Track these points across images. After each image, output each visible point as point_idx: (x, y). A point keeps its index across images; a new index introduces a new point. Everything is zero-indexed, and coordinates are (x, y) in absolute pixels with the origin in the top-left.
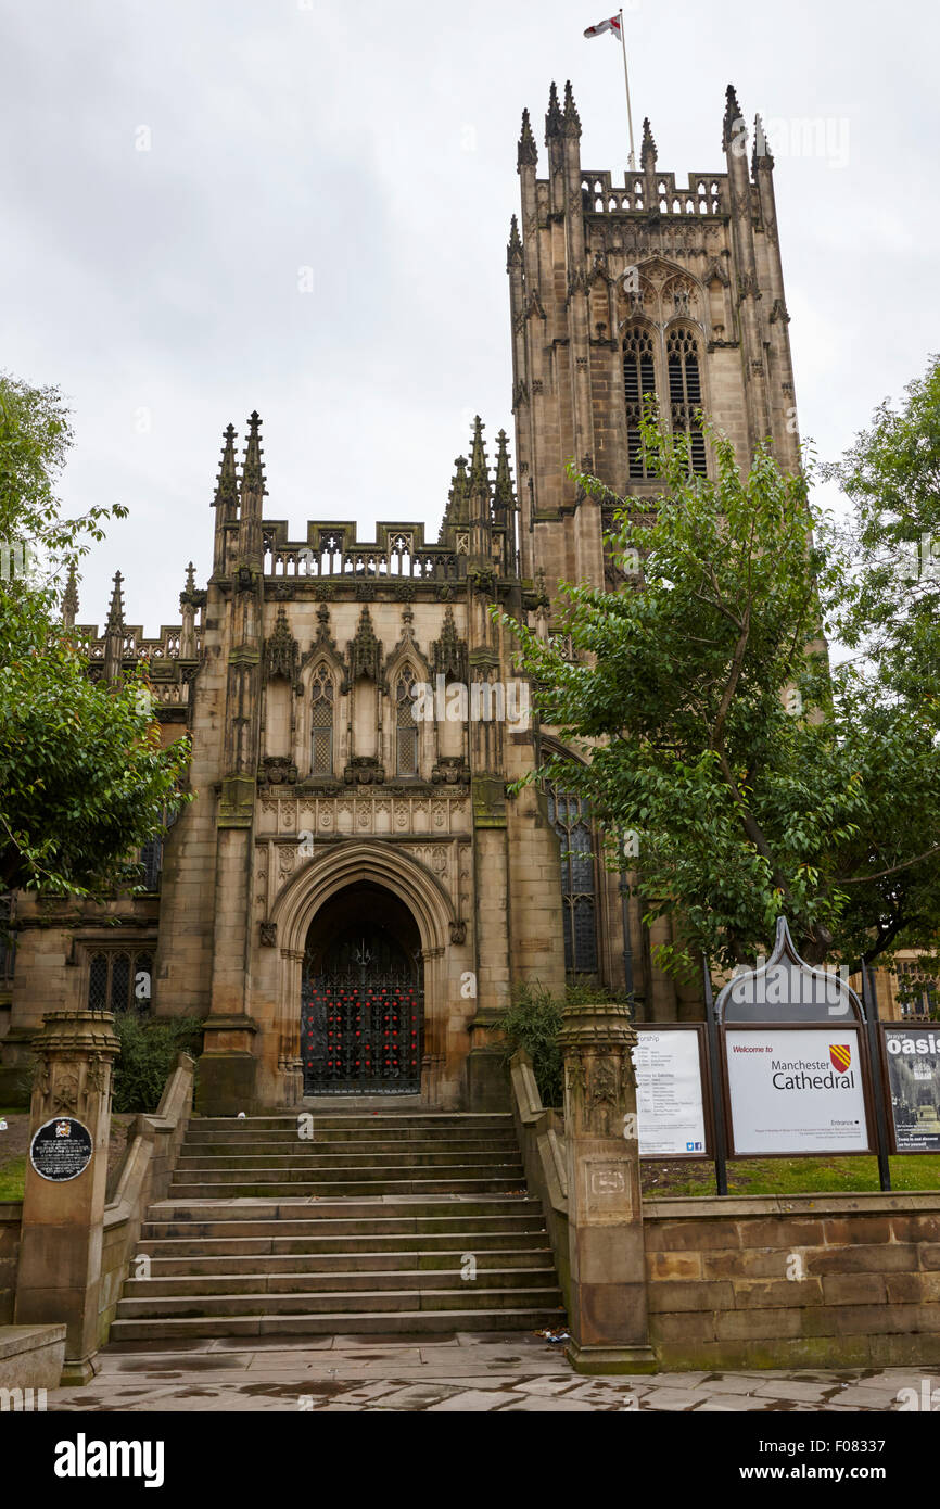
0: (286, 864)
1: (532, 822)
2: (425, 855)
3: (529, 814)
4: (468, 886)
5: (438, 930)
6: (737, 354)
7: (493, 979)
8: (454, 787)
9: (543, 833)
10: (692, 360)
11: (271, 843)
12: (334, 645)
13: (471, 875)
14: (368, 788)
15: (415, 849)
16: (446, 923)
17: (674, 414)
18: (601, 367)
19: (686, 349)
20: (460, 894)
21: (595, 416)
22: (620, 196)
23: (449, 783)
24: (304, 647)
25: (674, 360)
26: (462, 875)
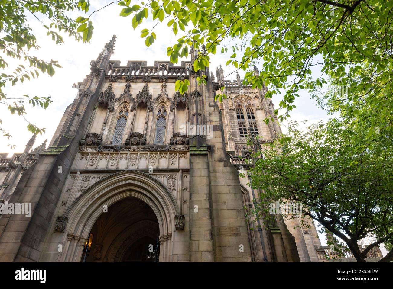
0: (85, 184)
1: (222, 164)
2: (164, 180)
3: (220, 160)
4: (187, 195)
5: (168, 222)
6: (263, 111)
7: (200, 250)
8: (182, 146)
9: (228, 169)
10: (252, 113)
11: (78, 173)
12: (131, 95)
13: (188, 189)
14: (136, 147)
15: (158, 176)
16: (173, 216)
17: (250, 124)
18: (232, 114)
19: (251, 111)
20: (182, 199)
21: (231, 124)
22: (233, 84)
23: (179, 144)
24: (118, 96)
25: (248, 113)
26: (184, 189)
